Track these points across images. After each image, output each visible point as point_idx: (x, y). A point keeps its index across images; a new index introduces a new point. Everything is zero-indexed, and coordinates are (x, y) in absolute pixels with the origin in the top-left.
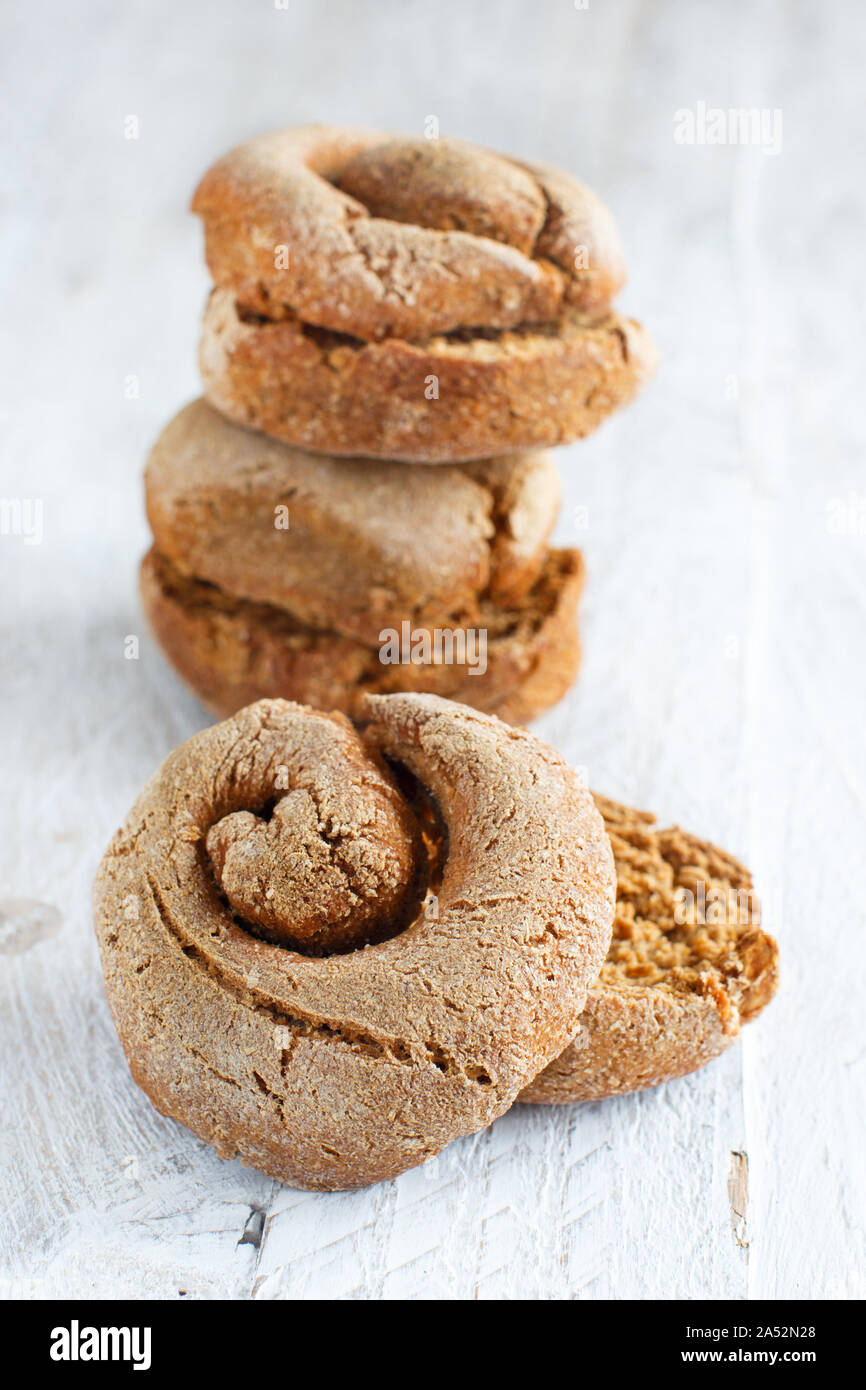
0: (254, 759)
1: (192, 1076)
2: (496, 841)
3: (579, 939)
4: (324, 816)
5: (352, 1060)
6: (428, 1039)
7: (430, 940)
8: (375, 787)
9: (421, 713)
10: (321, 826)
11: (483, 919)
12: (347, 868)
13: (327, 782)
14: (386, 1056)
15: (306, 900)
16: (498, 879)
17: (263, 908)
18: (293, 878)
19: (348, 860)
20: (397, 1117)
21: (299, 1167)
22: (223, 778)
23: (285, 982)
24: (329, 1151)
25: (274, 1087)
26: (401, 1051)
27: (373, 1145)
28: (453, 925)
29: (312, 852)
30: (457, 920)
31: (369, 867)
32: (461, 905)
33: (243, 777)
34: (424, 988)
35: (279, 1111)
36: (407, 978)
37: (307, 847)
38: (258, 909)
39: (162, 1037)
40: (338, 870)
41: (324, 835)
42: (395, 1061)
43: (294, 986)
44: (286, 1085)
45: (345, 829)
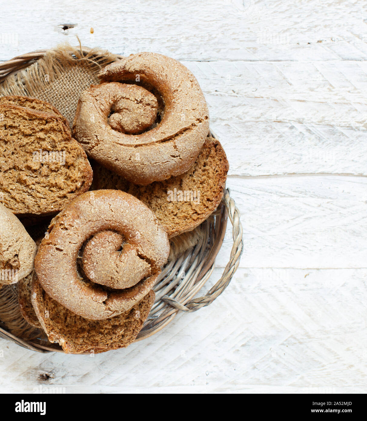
0: (102, 104)
2: (166, 75)
6: (196, 119)
9: (122, 67)
11: (181, 90)
13: (125, 94)
15: (147, 117)
16: (175, 81)
18: (142, 115)
23: (161, 134)
26: (193, 125)
28: (178, 96)
29: (140, 108)
30: (177, 95)
34: (187, 111)
44: (179, 152)
45: (140, 98)
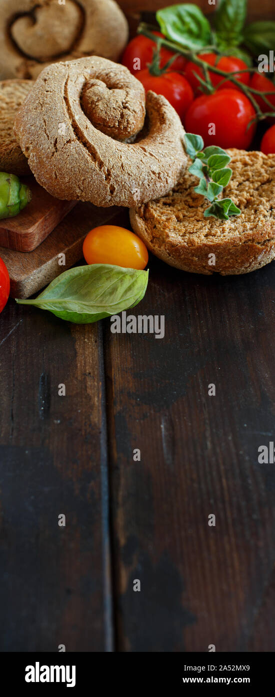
1: (38, 126)
3: (162, 184)
4: (126, 99)
5: (87, 156)
7: (130, 149)
8: (142, 107)
10: (124, 101)
12: (122, 116)
14: (96, 163)
17: (92, 106)
19: (124, 114)
20: (83, 180)
21: (43, 173)
22: (105, 72)
24: (56, 175)
25: (58, 146)
27: (69, 182)
31: (128, 120)
32: (143, 149)
33: (110, 76)
35: (54, 153)
36: (117, 150)
37: (117, 101)
38: (90, 105)
39: (39, 111)
40: (120, 113)
41: (123, 103)
42: (97, 166)
43: (86, 128)
